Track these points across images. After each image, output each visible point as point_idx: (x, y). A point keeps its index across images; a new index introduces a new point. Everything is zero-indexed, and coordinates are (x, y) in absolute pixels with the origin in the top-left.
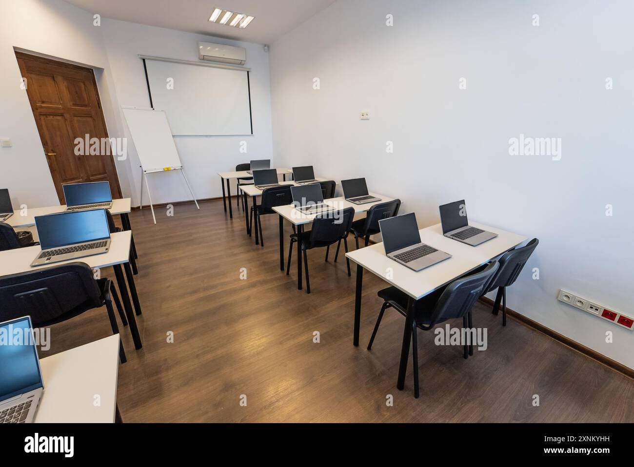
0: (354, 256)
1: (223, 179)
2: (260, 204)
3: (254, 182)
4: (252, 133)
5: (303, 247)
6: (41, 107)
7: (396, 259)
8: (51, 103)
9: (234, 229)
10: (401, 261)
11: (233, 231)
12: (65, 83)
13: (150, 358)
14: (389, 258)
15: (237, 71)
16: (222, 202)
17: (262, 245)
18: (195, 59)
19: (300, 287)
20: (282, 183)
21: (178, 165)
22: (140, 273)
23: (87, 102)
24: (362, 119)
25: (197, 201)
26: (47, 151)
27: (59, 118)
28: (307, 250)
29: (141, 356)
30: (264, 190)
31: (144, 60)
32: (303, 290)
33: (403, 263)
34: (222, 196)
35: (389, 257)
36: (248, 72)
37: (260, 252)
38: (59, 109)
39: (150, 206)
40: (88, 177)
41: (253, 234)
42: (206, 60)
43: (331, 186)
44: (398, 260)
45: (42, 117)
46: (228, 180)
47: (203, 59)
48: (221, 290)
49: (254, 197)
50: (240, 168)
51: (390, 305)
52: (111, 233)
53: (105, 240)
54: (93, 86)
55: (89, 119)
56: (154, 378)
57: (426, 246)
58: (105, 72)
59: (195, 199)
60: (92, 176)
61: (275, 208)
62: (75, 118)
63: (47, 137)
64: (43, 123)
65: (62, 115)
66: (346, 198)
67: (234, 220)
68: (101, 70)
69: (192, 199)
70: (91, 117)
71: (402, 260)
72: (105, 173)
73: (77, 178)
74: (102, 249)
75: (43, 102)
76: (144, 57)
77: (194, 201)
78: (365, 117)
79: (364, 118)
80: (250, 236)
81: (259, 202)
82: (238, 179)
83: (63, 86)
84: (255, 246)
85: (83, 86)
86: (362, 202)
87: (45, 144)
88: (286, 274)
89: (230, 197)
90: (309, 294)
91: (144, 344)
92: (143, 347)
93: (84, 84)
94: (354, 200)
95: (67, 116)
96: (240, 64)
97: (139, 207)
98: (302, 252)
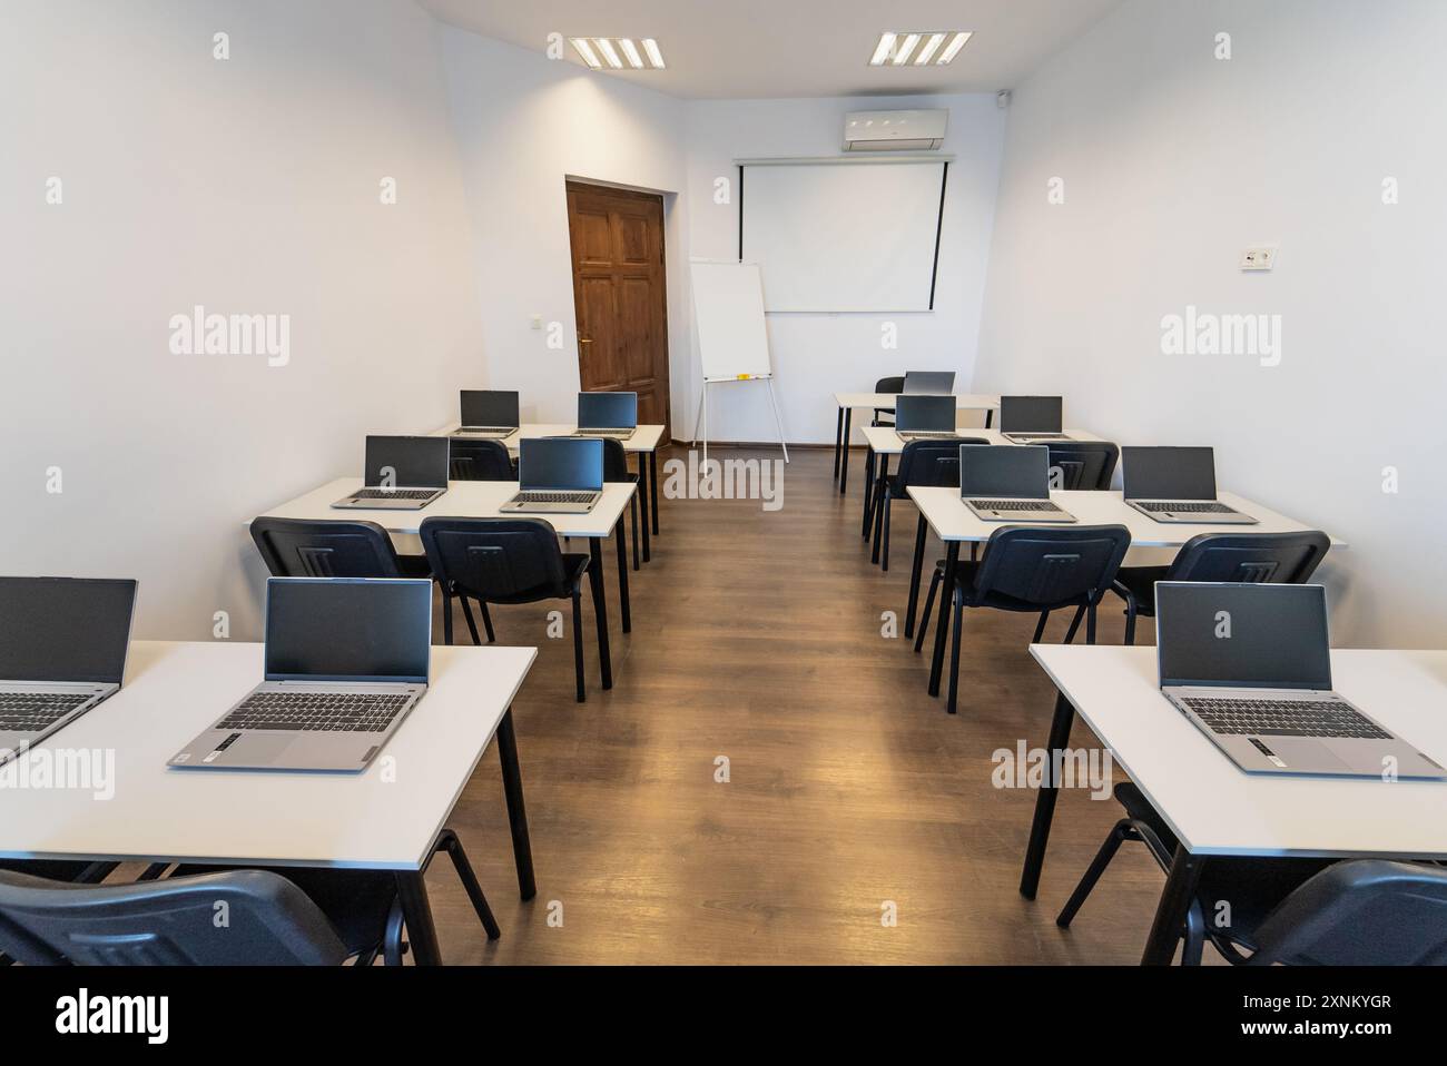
0: (1052, 656)
1: (841, 410)
2: (896, 473)
3: (894, 421)
4: (931, 308)
5: (955, 597)
6: (586, 266)
7: (1188, 709)
8: (598, 258)
9: (845, 517)
10: (1201, 722)
11: (841, 522)
12: (622, 223)
13: (617, 711)
14: (1164, 699)
15: (924, 166)
16: (833, 456)
17: (885, 568)
18: (833, 151)
19: (934, 690)
20: (962, 432)
21: (762, 370)
22: (654, 561)
23: (645, 253)
24: (1245, 271)
25: (788, 445)
26: (581, 336)
27: (605, 282)
28: (965, 608)
29: (605, 703)
30: (907, 443)
31: (741, 168)
32: (940, 699)
33: (1208, 729)
34: (835, 442)
35: (1168, 697)
36: (946, 164)
37: (879, 581)
38: (605, 267)
39: (702, 443)
40: (628, 381)
41: (872, 539)
42: (857, 152)
43: (1102, 455)
44: (1195, 716)
45: (584, 282)
46: (849, 410)
47: (850, 150)
48: (766, 637)
49: (885, 456)
50: (886, 386)
51: (1136, 837)
52: (605, 481)
53: (594, 492)
54: (658, 228)
55: (645, 283)
56: (610, 748)
57: (1345, 707)
58: (679, 200)
59: (784, 440)
60: (633, 380)
61: (911, 490)
62: (626, 282)
63: (586, 314)
64: (584, 291)
65: (608, 278)
66: (1126, 497)
67: (848, 500)
68: (672, 196)
69: (778, 441)
70: (647, 279)
71: (1208, 719)
72: (652, 376)
73: (613, 382)
74: (583, 506)
75: (589, 258)
76: (741, 163)
77: (780, 446)
78: (1258, 262)
79: (1253, 265)
80: (867, 540)
81: (893, 470)
82: (877, 410)
83: (618, 226)
84: (871, 566)
85: (644, 226)
86: (1177, 516)
87: (580, 324)
88: (913, 647)
89: (847, 446)
90: (952, 716)
91: (617, 683)
92: (612, 690)
93: (647, 225)
94: (1150, 508)
95: (615, 279)
96: (931, 148)
97: (692, 443)
98: (953, 607)
